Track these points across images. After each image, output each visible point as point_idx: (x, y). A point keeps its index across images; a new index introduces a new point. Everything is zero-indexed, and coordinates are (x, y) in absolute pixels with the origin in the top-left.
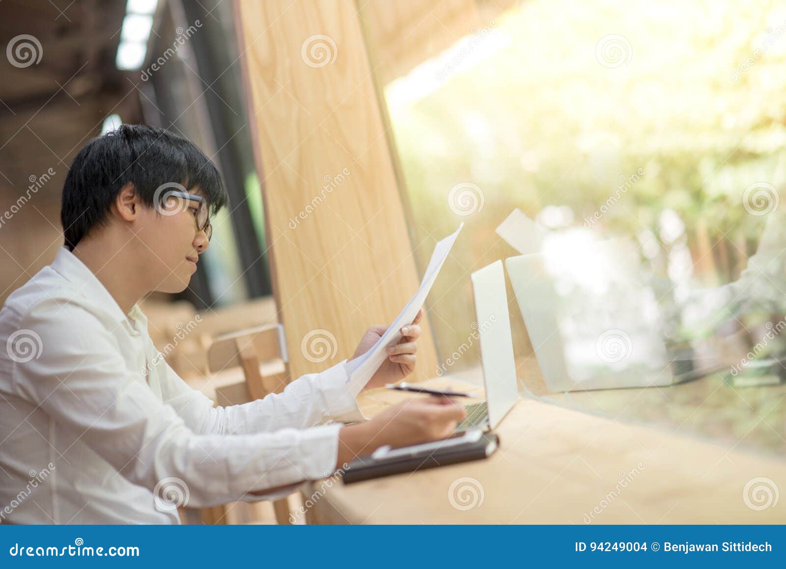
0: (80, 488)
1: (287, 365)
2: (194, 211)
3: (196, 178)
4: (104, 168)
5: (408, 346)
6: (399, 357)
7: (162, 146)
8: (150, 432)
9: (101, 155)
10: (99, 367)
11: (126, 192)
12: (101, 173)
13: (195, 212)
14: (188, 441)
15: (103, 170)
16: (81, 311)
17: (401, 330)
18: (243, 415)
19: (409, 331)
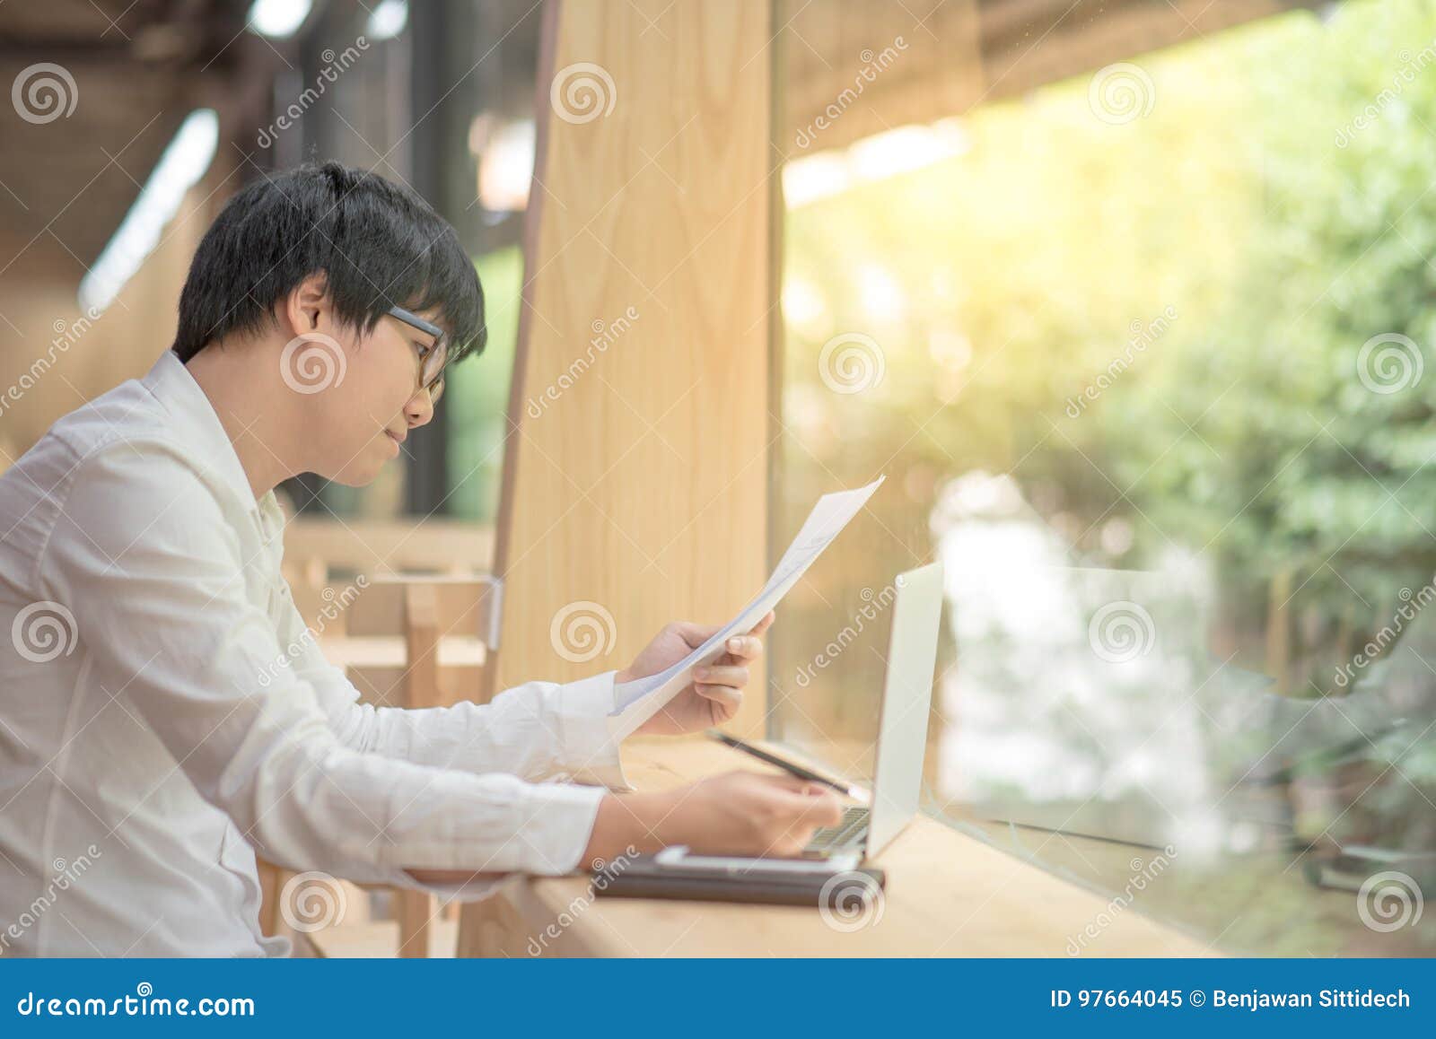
0: (106, 793)
1: (491, 655)
2: (421, 349)
3: (440, 293)
4: (282, 231)
5: (732, 672)
6: (713, 689)
7: (393, 218)
8: (266, 721)
9: (283, 207)
10: (201, 584)
11: (309, 286)
12: (274, 240)
13: (424, 353)
14: (327, 753)
15: (279, 235)
16: (188, 476)
17: (727, 642)
18: (407, 730)
19: (742, 646)
